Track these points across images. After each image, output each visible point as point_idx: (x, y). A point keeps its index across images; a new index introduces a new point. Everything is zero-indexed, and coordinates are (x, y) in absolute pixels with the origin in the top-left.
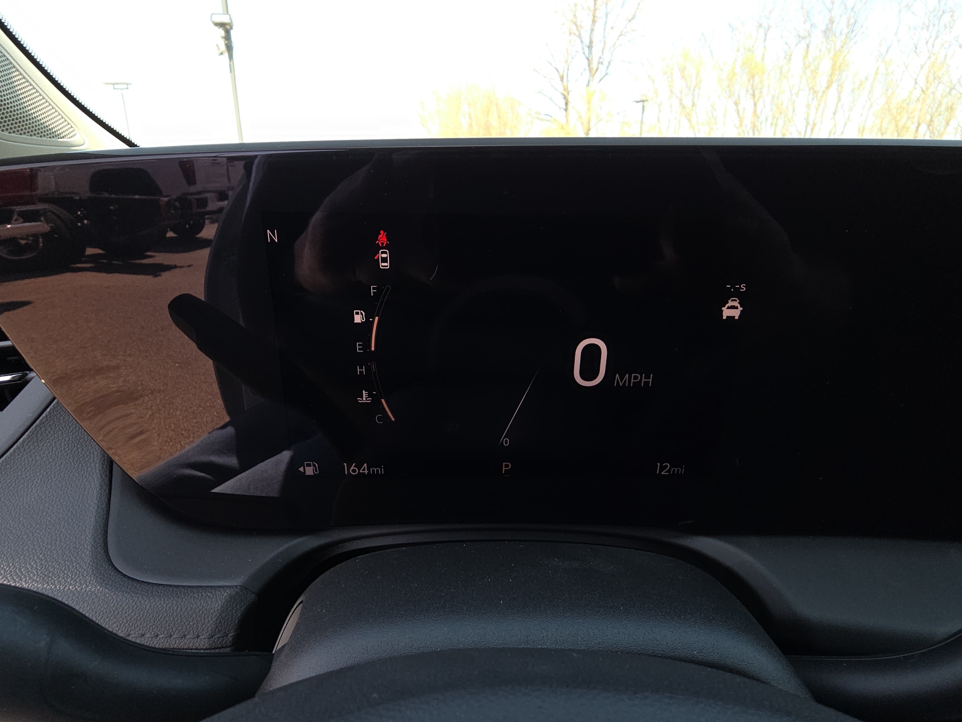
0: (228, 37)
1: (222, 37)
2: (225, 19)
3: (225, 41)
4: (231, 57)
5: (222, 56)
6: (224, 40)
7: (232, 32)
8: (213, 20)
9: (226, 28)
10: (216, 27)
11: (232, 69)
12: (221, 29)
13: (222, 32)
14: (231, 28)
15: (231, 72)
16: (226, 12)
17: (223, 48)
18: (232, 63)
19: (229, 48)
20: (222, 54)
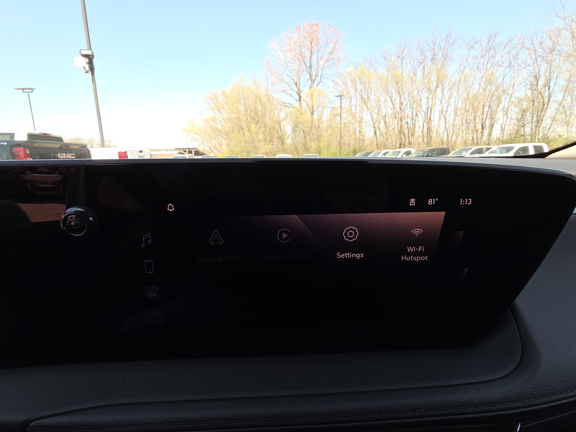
0: (91, 63)
1: (87, 63)
2: (89, 53)
3: (89, 66)
4: (93, 74)
5: (87, 73)
6: (88, 64)
7: (94, 60)
8: (81, 53)
9: (90, 58)
10: (83, 57)
11: (94, 81)
12: (86, 58)
13: (86, 60)
14: (93, 58)
15: (93, 82)
16: (90, 49)
17: (87, 68)
18: (93, 78)
19: (92, 69)
20: (87, 72)
